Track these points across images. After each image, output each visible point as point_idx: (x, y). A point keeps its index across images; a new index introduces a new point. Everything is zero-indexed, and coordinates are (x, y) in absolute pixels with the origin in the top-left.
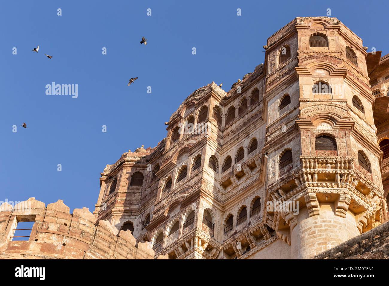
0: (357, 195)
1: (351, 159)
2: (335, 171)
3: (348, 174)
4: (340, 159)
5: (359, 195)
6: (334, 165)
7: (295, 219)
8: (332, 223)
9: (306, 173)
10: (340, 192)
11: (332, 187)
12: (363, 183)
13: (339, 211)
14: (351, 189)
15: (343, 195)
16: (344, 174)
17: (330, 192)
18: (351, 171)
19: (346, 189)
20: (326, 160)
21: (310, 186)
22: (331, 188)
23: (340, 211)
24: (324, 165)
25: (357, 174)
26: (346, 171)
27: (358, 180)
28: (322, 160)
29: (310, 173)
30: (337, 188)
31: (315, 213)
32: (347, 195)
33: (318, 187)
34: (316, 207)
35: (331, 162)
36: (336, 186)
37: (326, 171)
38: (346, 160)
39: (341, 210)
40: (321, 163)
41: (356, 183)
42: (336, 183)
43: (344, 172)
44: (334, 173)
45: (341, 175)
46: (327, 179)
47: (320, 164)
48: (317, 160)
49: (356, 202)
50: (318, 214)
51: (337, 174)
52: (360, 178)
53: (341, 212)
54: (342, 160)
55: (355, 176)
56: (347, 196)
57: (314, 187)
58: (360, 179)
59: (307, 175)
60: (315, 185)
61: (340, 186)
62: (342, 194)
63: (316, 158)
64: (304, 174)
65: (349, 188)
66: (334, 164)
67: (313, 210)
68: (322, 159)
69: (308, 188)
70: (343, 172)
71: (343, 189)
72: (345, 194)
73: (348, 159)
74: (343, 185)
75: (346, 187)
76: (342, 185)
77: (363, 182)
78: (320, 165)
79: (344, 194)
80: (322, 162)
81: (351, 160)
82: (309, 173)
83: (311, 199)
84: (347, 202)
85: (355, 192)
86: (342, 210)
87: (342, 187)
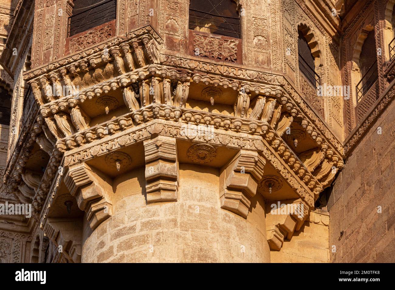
0: (195, 121)
1: (144, 33)
2: (118, 83)
3: (150, 77)
4: (118, 45)
5: (203, 118)
6: (110, 67)
7: (74, 243)
8: (137, 233)
9: (51, 115)
10: (141, 138)
11: (121, 129)
12: (204, 83)
13: (153, 188)
14: (172, 114)
15: (150, 141)
16: (140, 80)
17: (117, 146)
18: (153, 67)
19: (156, 120)
20: (85, 59)
21: (68, 149)
22: (120, 133)
23: (157, 187)
24: (87, 75)
25: (175, 66)
26: (142, 72)
27: (187, 81)
28: (76, 63)
29: (60, 112)
30: (135, 128)
31: (99, 216)
32: (159, 137)
33: (88, 142)
34: (98, 198)
35: (99, 60)
36: (131, 122)
37: (96, 91)
38: (133, 40)
39: (157, 185)
40: (78, 72)
41: (182, 90)
42: (128, 114)
43: (137, 77)
44: (115, 88)
45: (135, 86)
46: (107, 109)
47: (76, 76)
48: (66, 68)
49: (197, 143)
50: (108, 217)
51: (123, 87)
52: (192, 72)
53: (159, 190)
54: (124, 44)
55: (173, 73)
56: (161, 139)
57: (78, 145)
58: (192, 74)
59: (54, 120)
60: (79, 139)
61: (138, 117)
62: (146, 139)
63: (62, 66)
64: (46, 119)
65: (163, 113)
66: (110, 62)
67: (93, 209)
68: (75, 61)
69: (66, 153)
70: (135, 77)
71: (148, 123)
72: (154, 136)
73: (137, 36)
74: (145, 113)
75: (155, 117)
76: (142, 114)
77: (203, 80)
78: (78, 79)
79: (151, 138)
80: (78, 70)
81: (144, 36)
82: (57, 113)
83: (77, 184)
84: (166, 155)
85: (186, 118)
86: (162, 184)
87: (145, 121)
